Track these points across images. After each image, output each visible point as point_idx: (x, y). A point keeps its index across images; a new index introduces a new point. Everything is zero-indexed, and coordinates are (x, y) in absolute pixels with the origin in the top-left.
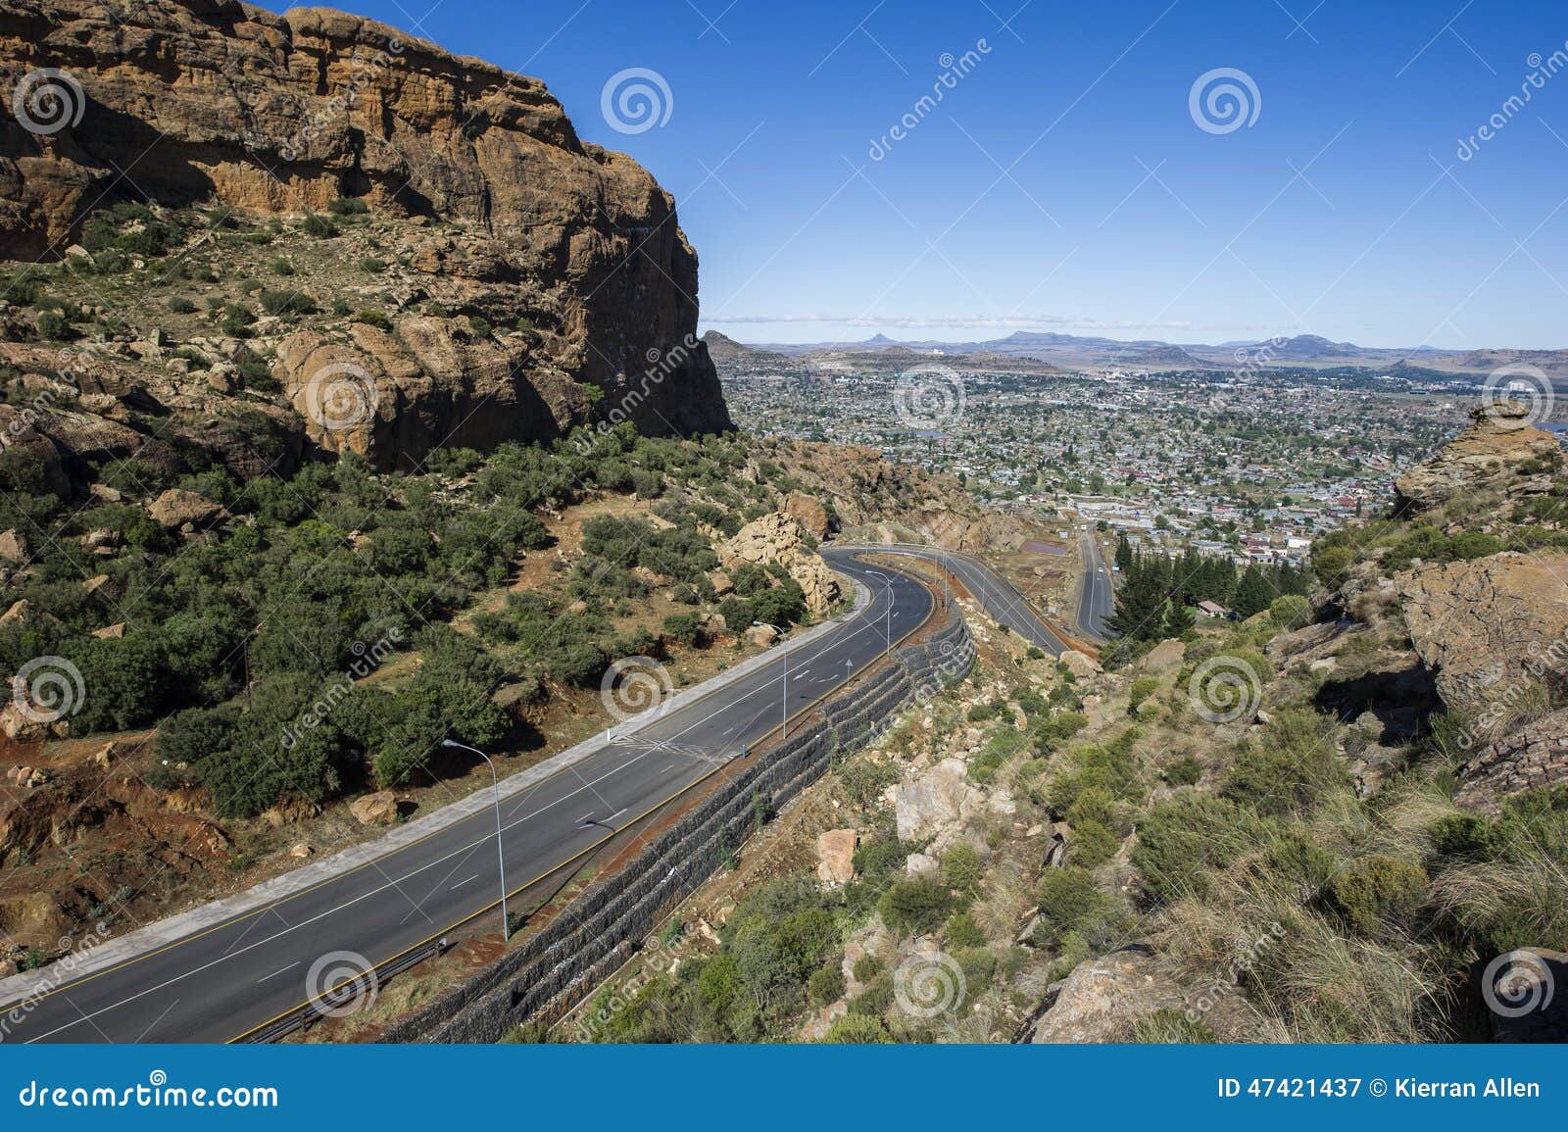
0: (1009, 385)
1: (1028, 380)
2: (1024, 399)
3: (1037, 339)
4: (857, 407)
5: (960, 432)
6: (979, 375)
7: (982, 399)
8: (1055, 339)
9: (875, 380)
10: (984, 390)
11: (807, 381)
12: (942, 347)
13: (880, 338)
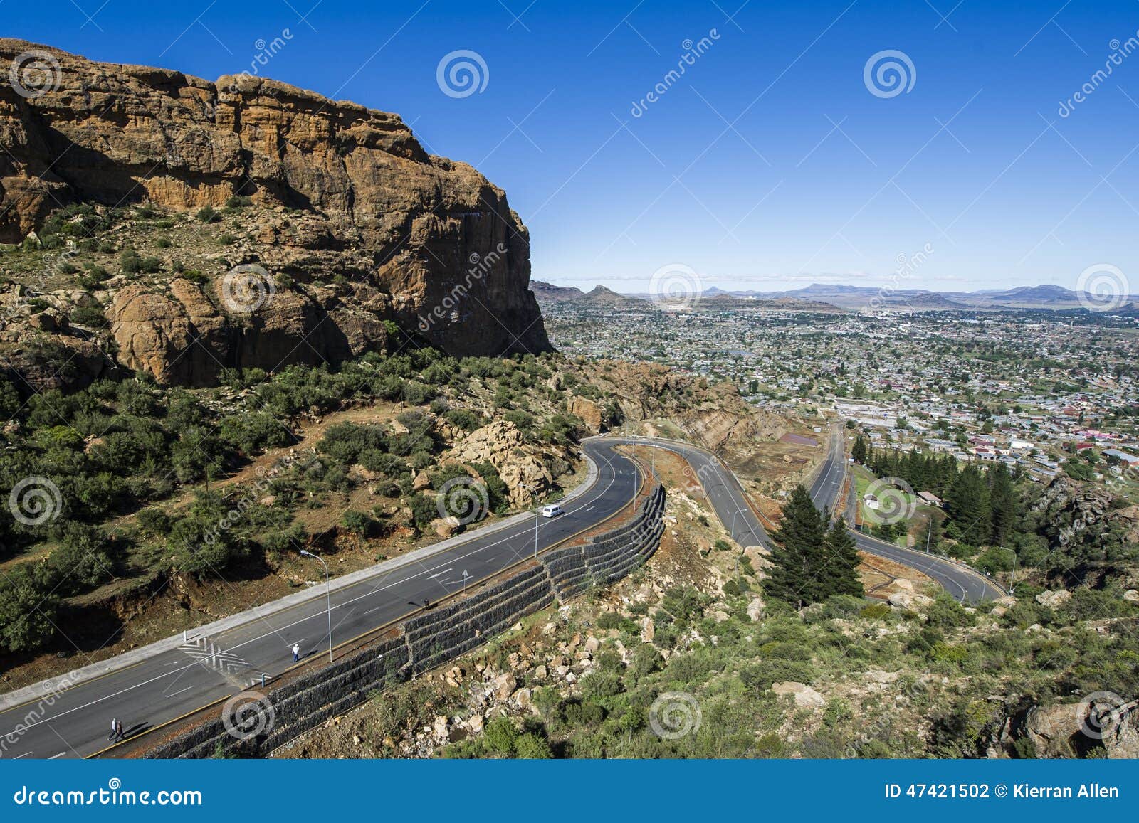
0: (803, 320)
1: (817, 317)
2: (813, 330)
3: (828, 289)
4: (691, 334)
5: (762, 352)
6: (781, 314)
7: (782, 329)
8: (842, 289)
9: (705, 317)
10: (784, 323)
11: (659, 317)
12: (758, 295)
13: (714, 289)
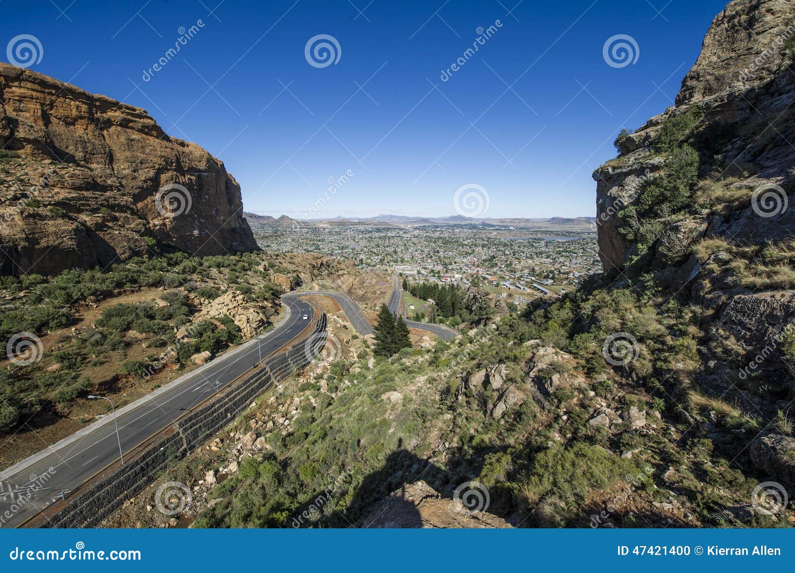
0: (378, 230)
1: (384, 229)
2: (382, 234)
3: (386, 216)
4: (332, 238)
5: (363, 245)
6: (369, 228)
7: (370, 235)
8: (392, 216)
9: (337, 230)
10: (371, 232)
11: (315, 230)
12: (359, 219)
13: (339, 217)
